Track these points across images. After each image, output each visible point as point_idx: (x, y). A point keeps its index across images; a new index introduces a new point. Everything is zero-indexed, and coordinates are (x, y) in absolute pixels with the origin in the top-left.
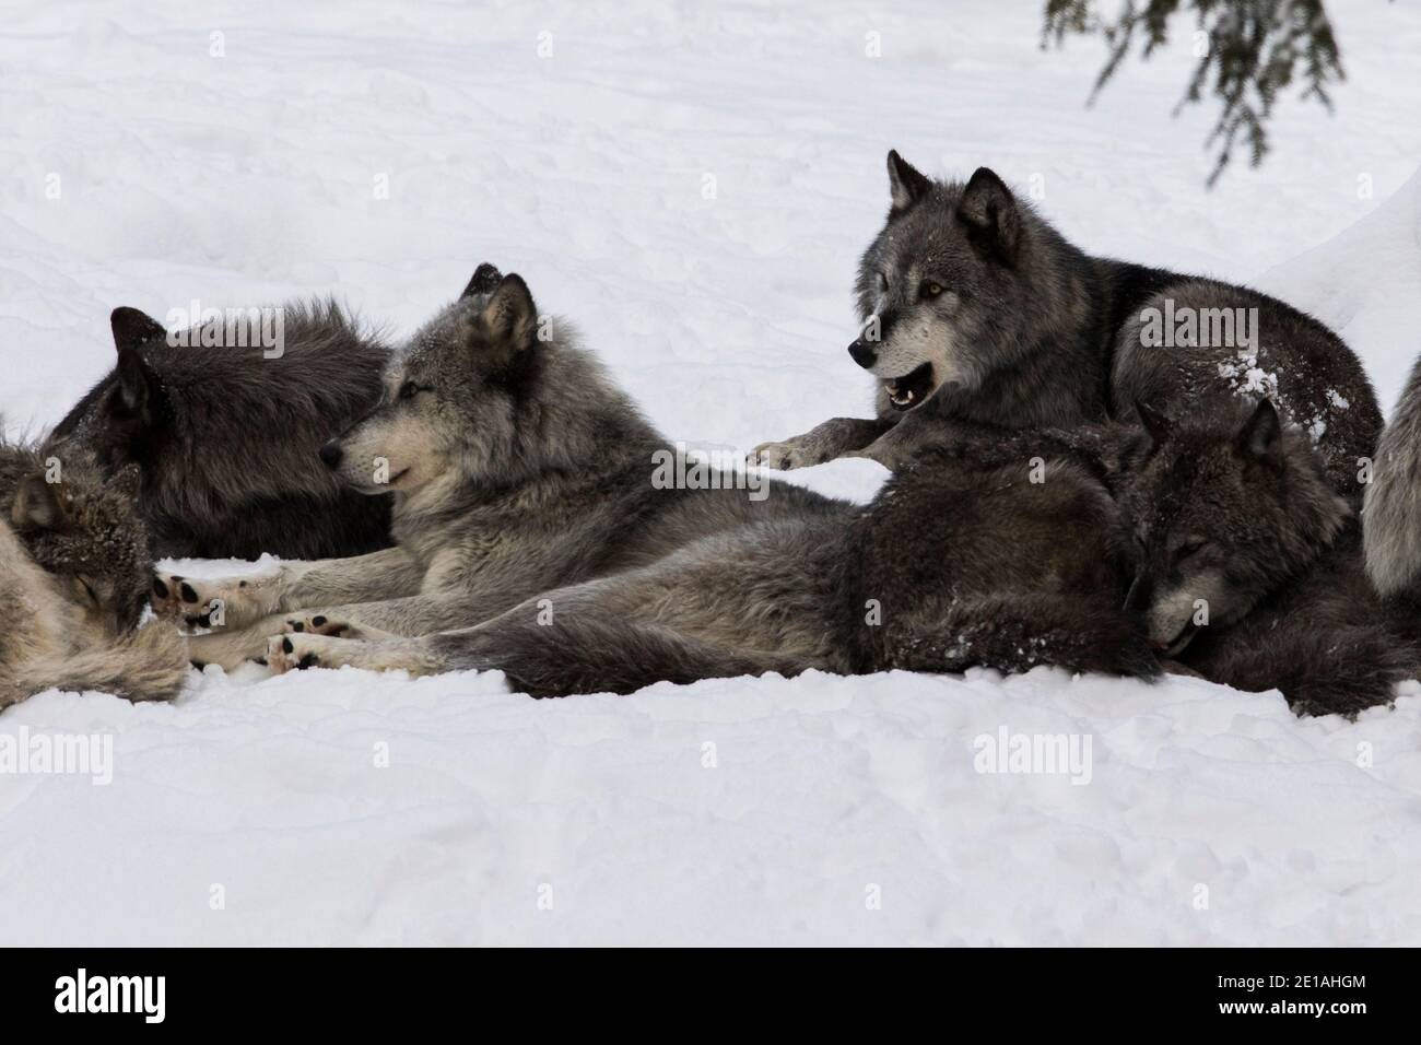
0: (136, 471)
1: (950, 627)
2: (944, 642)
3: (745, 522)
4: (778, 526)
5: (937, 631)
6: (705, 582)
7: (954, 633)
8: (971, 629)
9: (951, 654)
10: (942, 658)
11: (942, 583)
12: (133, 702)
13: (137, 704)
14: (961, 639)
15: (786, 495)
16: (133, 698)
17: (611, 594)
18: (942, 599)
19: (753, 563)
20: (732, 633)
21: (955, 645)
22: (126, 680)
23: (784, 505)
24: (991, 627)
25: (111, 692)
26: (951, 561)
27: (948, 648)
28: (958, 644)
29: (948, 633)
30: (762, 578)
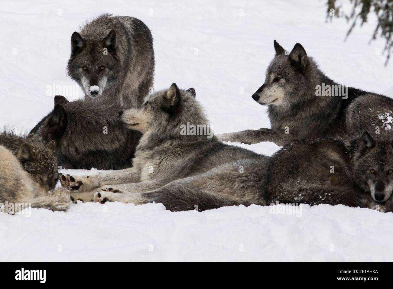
0: (54, 143)
1: (298, 191)
2: (294, 195)
3: (234, 160)
4: (243, 161)
5: (293, 191)
6: (222, 178)
7: (298, 193)
8: (304, 193)
9: (296, 199)
10: (293, 199)
11: (295, 175)
12: (53, 211)
13: (54, 212)
14: (300, 195)
15: (246, 153)
16: (53, 210)
17: (194, 181)
18: (295, 180)
19: (236, 172)
20: (230, 193)
21: (298, 196)
22: (51, 205)
23: (245, 155)
24: (311, 193)
25: (47, 208)
26: (300, 171)
27: (296, 197)
28: (299, 196)
29: (296, 192)
30: (239, 177)
